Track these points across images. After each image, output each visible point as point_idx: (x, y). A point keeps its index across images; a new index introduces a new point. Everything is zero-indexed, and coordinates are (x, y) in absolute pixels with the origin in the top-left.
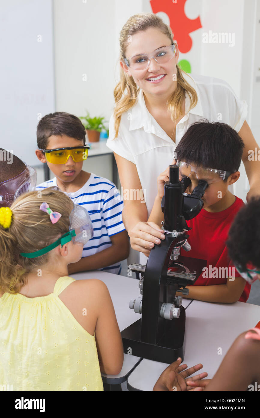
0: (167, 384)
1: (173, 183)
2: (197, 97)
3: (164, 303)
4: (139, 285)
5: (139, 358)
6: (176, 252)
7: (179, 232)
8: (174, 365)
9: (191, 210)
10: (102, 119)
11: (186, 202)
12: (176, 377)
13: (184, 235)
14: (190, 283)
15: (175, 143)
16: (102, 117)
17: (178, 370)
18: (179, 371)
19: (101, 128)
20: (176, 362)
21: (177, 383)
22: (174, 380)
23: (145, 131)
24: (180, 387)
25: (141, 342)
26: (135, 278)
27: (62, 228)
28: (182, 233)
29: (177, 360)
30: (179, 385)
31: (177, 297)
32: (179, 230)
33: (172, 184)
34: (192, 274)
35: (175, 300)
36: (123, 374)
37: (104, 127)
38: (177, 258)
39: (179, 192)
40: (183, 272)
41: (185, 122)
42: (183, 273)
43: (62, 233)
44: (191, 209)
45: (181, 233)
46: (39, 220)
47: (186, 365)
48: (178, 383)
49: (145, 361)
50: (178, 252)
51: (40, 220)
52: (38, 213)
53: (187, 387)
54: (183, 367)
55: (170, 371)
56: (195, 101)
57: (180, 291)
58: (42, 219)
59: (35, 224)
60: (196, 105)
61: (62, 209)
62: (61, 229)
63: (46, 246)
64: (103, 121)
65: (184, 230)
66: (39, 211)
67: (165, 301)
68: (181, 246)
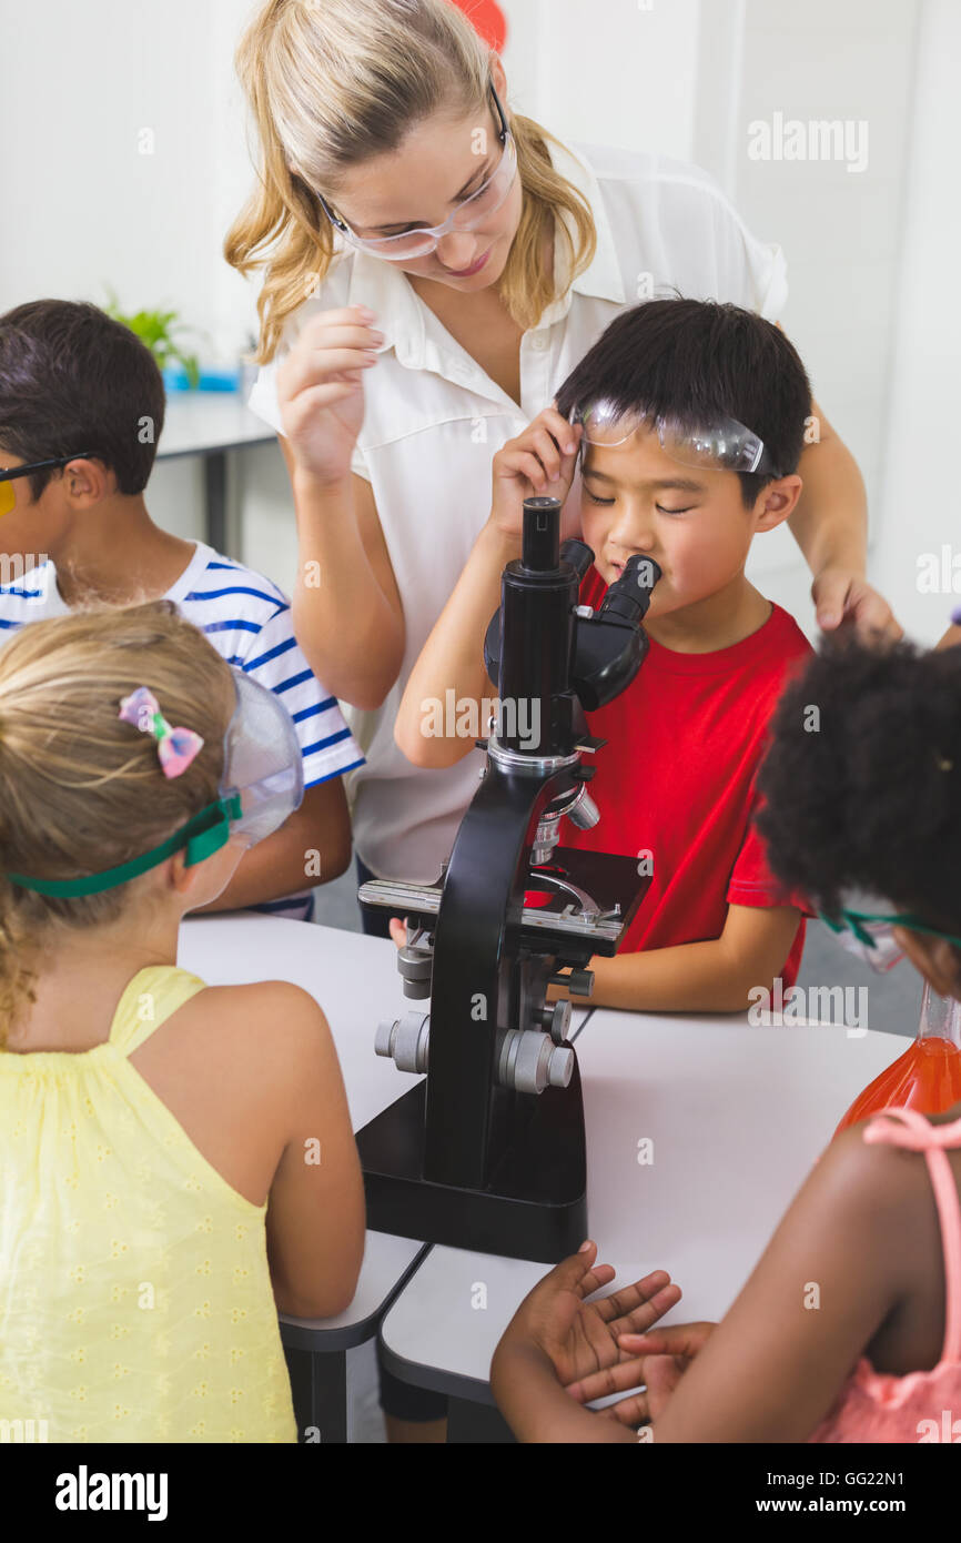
0: (547, 1339)
1: (536, 569)
2: (592, 228)
3: (511, 1031)
4: (400, 961)
5: (419, 1245)
6: (548, 833)
7: (560, 758)
8: (571, 1269)
9: (604, 673)
10: (169, 317)
11: (585, 639)
12: (580, 1313)
13: (576, 767)
14: (606, 948)
15: (519, 403)
16: (166, 309)
17: (582, 1286)
18: (586, 1292)
19: (163, 355)
20: (576, 1256)
21: (582, 1336)
22: (572, 1327)
23: (403, 363)
24: (595, 1351)
25: (423, 1181)
26: (358, 932)
27: (199, 792)
28: (572, 759)
29: (581, 1250)
30: (592, 1346)
31: (553, 1004)
32: (561, 751)
33: (533, 572)
34: (608, 914)
35: (546, 1016)
36: (360, 1312)
37: (172, 351)
38: (549, 857)
39: (558, 605)
40: (570, 907)
41: (553, 326)
42: (572, 913)
43: (193, 809)
44: (603, 670)
45: (567, 758)
46: (114, 760)
47: (611, 1268)
48: (586, 1336)
49: (440, 1253)
50: (552, 832)
51: (120, 761)
52: (110, 732)
53: (619, 1353)
54: (600, 1276)
55: (557, 1290)
56: (589, 247)
57: (561, 980)
58: (127, 760)
59: (100, 777)
60: (590, 262)
61: (200, 713)
62: (191, 795)
63: (126, 862)
64: (171, 327)
65: (579, 748)
66: (116, 721)
67: (514, 1024)
68: (564, 811)
